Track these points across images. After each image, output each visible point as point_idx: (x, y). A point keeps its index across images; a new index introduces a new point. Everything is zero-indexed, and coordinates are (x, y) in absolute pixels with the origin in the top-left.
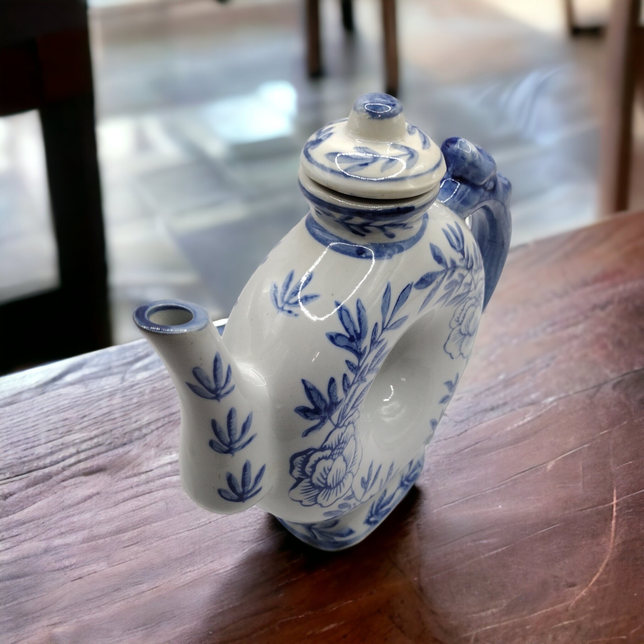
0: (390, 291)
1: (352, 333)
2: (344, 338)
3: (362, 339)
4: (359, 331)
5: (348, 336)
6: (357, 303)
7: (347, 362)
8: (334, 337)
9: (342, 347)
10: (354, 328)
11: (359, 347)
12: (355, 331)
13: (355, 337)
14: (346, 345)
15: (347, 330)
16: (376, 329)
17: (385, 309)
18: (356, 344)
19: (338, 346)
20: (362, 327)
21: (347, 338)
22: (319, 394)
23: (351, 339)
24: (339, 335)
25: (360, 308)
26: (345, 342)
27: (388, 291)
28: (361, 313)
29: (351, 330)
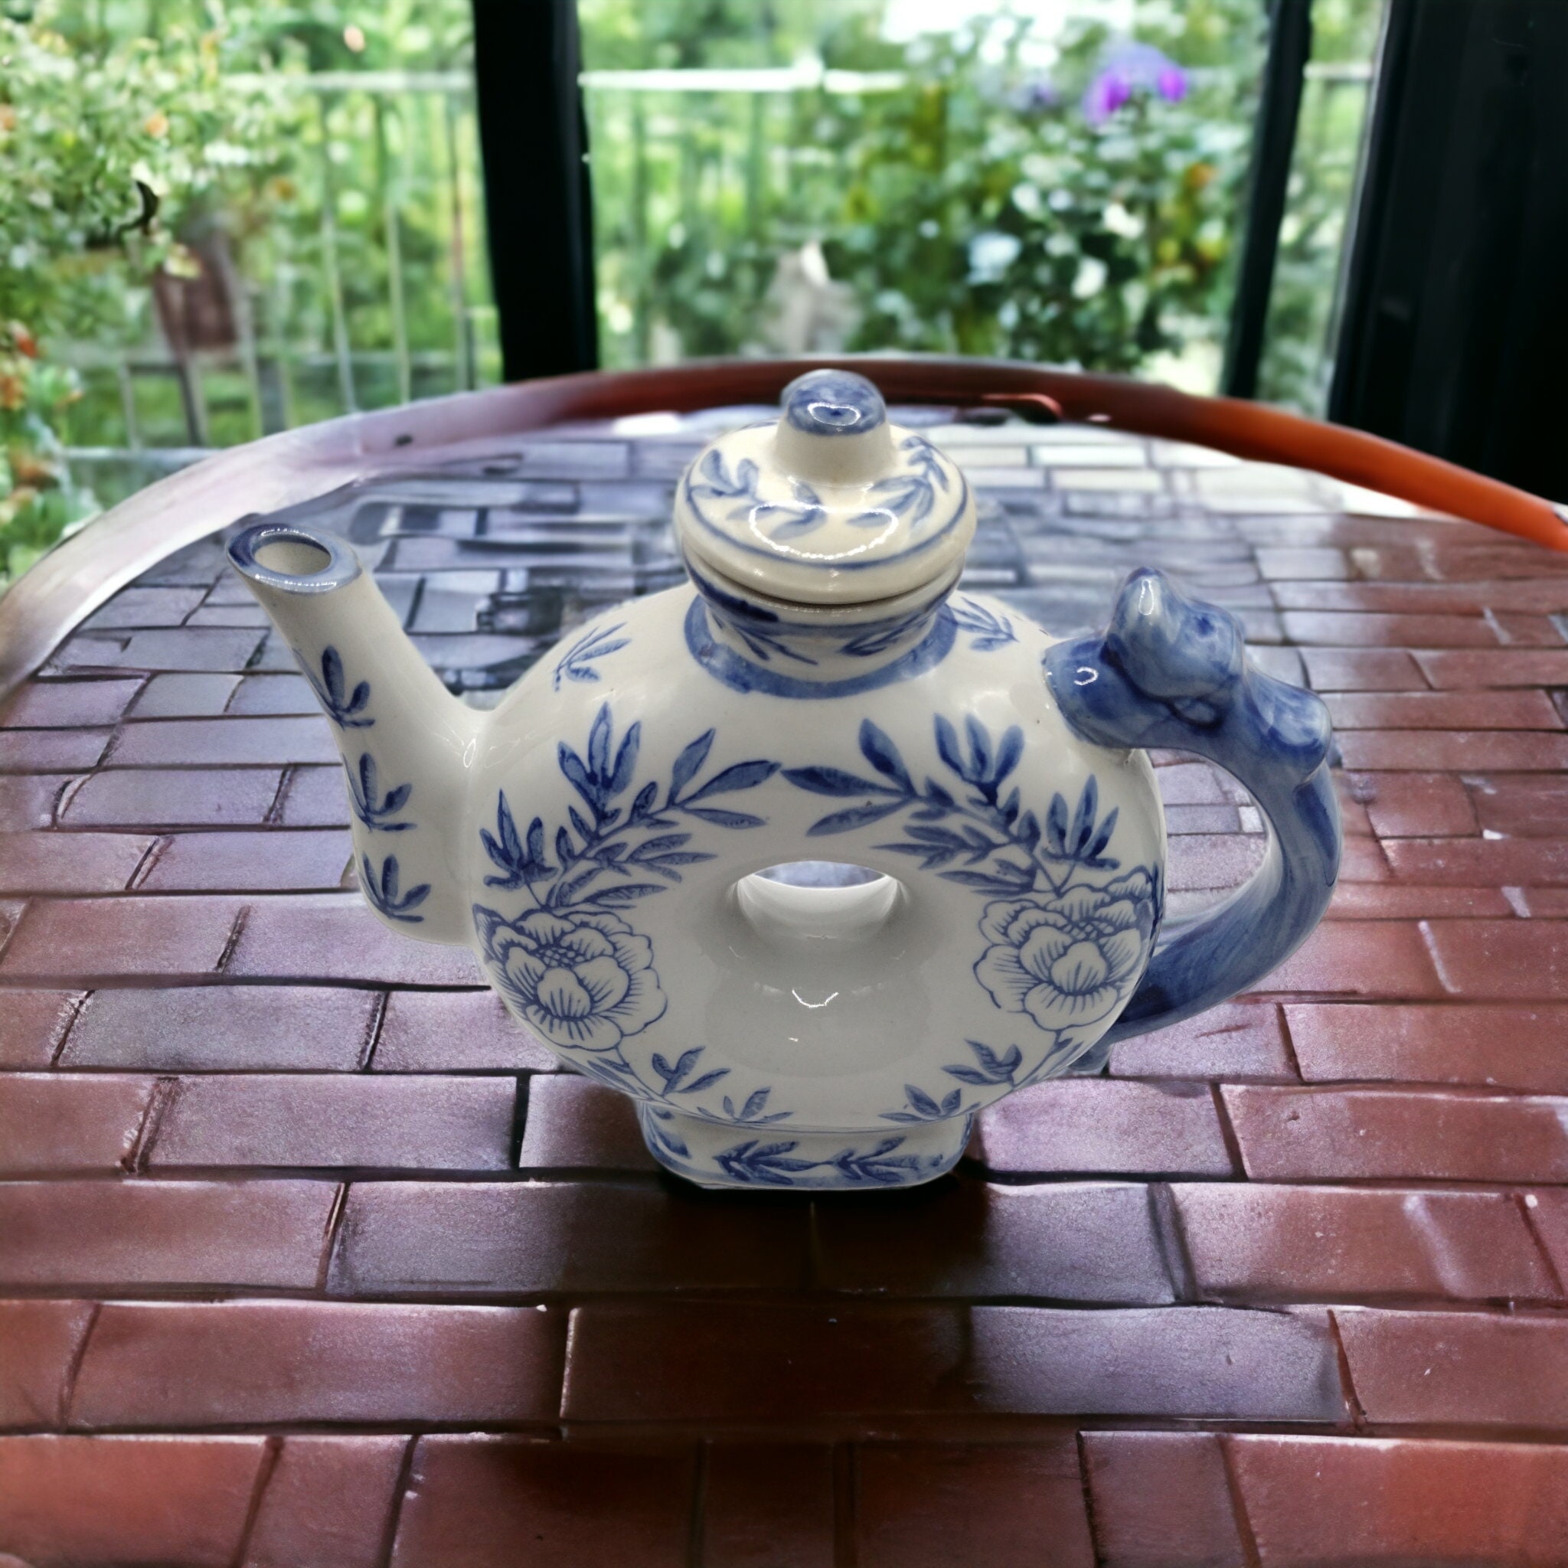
0: (708, 746)
1: (597, 769)
2: (579, 767)
3: (611, 790)
4: (610, 772)
5: (588, 769)
6: (633, 727)
7: (572, 811)
8: (567, 755)
9: (571, 780)
10: (603, 763)
11: (602, 801)
12: (604, 770)
13: (600, 779)
14: (579, 780)
15: (591, 757)
16: (650, 792)
17: (684, 772)
18: (598, 794)
19: (566, 773)
20: (620, 770)
21: (585, 772)
22: (513, 831)
23: (591, 777)
24: (575, 757)
25: (631, 738)
26: (580, 777)
27: (704, 743)
28: (629, 746)
29: (598, 763)
